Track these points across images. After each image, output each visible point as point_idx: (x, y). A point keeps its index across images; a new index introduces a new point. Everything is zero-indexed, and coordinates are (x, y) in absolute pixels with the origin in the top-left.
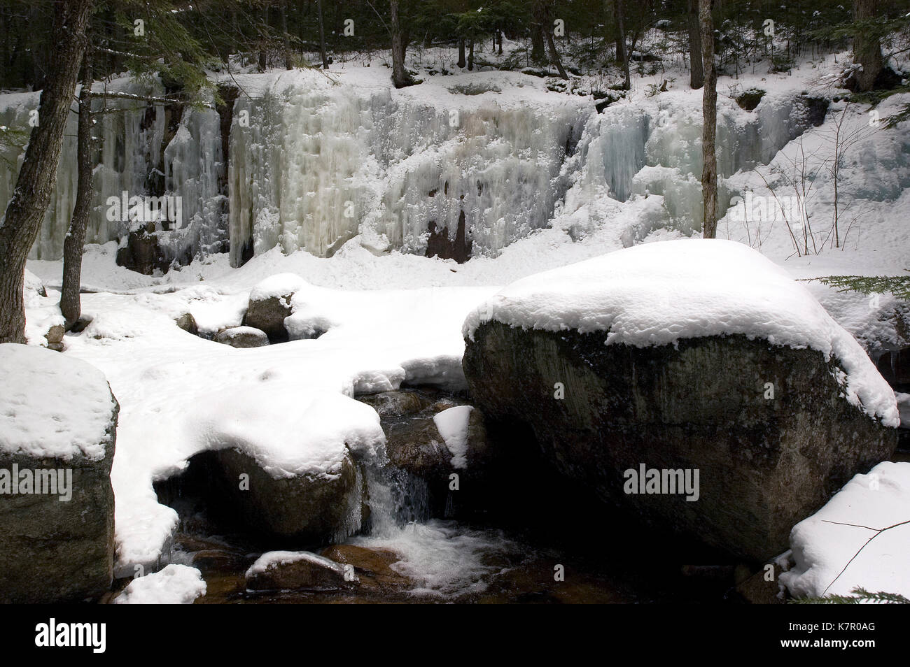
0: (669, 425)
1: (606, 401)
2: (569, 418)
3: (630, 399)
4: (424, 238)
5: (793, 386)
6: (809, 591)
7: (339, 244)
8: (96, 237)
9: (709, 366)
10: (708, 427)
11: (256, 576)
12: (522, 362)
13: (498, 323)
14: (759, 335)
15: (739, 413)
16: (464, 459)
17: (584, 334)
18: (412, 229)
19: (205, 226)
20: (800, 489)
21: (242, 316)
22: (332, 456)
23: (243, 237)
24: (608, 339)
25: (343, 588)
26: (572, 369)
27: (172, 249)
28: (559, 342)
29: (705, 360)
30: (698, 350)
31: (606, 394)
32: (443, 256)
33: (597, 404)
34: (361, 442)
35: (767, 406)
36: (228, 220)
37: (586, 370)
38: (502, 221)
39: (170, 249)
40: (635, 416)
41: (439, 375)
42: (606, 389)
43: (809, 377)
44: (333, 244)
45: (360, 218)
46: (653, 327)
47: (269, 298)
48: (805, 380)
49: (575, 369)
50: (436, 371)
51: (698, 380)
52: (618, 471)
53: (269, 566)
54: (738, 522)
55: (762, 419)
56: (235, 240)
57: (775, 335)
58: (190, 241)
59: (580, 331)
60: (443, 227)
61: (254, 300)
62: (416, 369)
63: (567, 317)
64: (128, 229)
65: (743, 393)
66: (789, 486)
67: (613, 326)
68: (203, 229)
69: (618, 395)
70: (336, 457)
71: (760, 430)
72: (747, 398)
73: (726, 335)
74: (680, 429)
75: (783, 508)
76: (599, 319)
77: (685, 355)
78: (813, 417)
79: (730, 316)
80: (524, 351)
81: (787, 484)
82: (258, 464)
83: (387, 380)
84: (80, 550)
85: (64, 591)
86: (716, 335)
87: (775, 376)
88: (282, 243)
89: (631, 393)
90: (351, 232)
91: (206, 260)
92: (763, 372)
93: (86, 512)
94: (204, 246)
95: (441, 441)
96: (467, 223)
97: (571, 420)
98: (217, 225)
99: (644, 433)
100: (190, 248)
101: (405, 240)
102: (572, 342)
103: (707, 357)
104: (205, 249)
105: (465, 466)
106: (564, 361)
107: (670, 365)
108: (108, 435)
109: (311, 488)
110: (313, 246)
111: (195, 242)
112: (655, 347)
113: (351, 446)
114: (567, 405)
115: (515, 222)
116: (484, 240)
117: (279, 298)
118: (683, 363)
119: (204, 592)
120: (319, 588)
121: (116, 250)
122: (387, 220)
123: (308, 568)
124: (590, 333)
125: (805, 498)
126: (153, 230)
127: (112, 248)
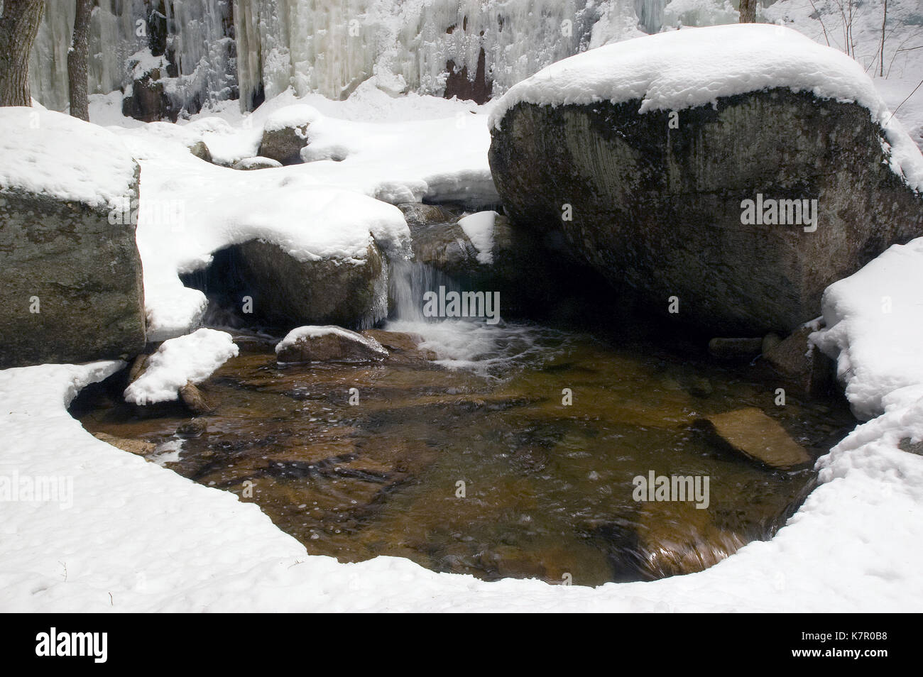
0: (703, 193)
1: (639, 173)
2: (599, 199)
3: (663, 169)
4: (442, 78)
5: (836, 142)
6: (840, 340)
7: (354, 86)
8: (99, 87)
9: (749, 126)
10: (745, 190)
11: (286, 348)
12: (551, 143)
13: (526, 104)
14: (804, 88)
15: (777, 173)
16: (490, 255)
17: (617, 104)
18: (429, 69)
19: (212, 71)
20: (836, 254)
21: (257, 148)
22: (357, 241)
23: (253, 82)
24: (642, 106)
25: (373, 360)
26: (603, 142)
27: (180, 97)
28: (590, 115)
29: (745, 118)
30: (738, 108)
31: (638, 167)
32: (463, 97)
33: (629, 178)
34: (385, 232)
35: (807, 164)
36: (236, 64)
37: (618, 141)
38: (524, 58)
39: (177, 97)
40: (669, 187)
41: (462, 191)
42: (638, 161)
43: (853, 135)
44: (347, 86)
45: (375, 58)
46: (691, 87)
47: (284, 128)
48: (849, 137)
49: (607, 144)
50: (458, 187)
51: (736, 142)
52: (649, 248)
53: (298, 339)
54: (770, 288)
55: (801, 178)
56: (244, 85)
57: (822, 87)
58: (198, 87)
59: (613, 101)
60: (462, 66)
61: (268, 130)
62: (440, 184)
63: (599, 88)
64: (132, 77)
65: (783, 151)
66: (824, 249)
67: (648, 92)
68: (210, 74)
69: (651, 166)
70: (361, 243)
71: (798, 190)
72: (787, 157)
73: (768, 90)
74: (715, 196)
75: (817, 272)
76: (633, 87)
77: (726, 114)
78: (854, 179)
79: (775, 68)
80: (553, 130)
81: (822, 246)
82: (282, 250)
83: (409, 191)
84: (112, 303)
85: (100, 343)
86: (758, 91)
87: (819, 132)
88: (294, 85)
89: (666, 162)
90: (365, 74)
91: (216, 107)
92: (806, 128)
93: (115, 262)
94: (212, 92)
95: (467, 239)
96: (487, 62)
97: (602, 201)
98: (225, 70)
99: (677, 205)
100: (198, 95)
101: (422, 80)
102: (604, 114)
103: (747, 115)
104: (214, 96)
105: (491, 262)
106: (596, 135)
107: (708, 127)
108: (132, 190)
109: (337, 272)
110: (326, 87)
111: (202, 88)
112: (692, 108)
113: (375, 235)
114: (598, 185)
115: (538, 60)
116: (505, 79)
117: (294, 128)
118: (721, 124)
119: (236, 353)
120: (349, 360)
121: (122, 100)
122: (403, 60)
123: (337, 341)
124: (624, 103)
125: (839, 264)
126: (159, 77)
127: (117, 98)
